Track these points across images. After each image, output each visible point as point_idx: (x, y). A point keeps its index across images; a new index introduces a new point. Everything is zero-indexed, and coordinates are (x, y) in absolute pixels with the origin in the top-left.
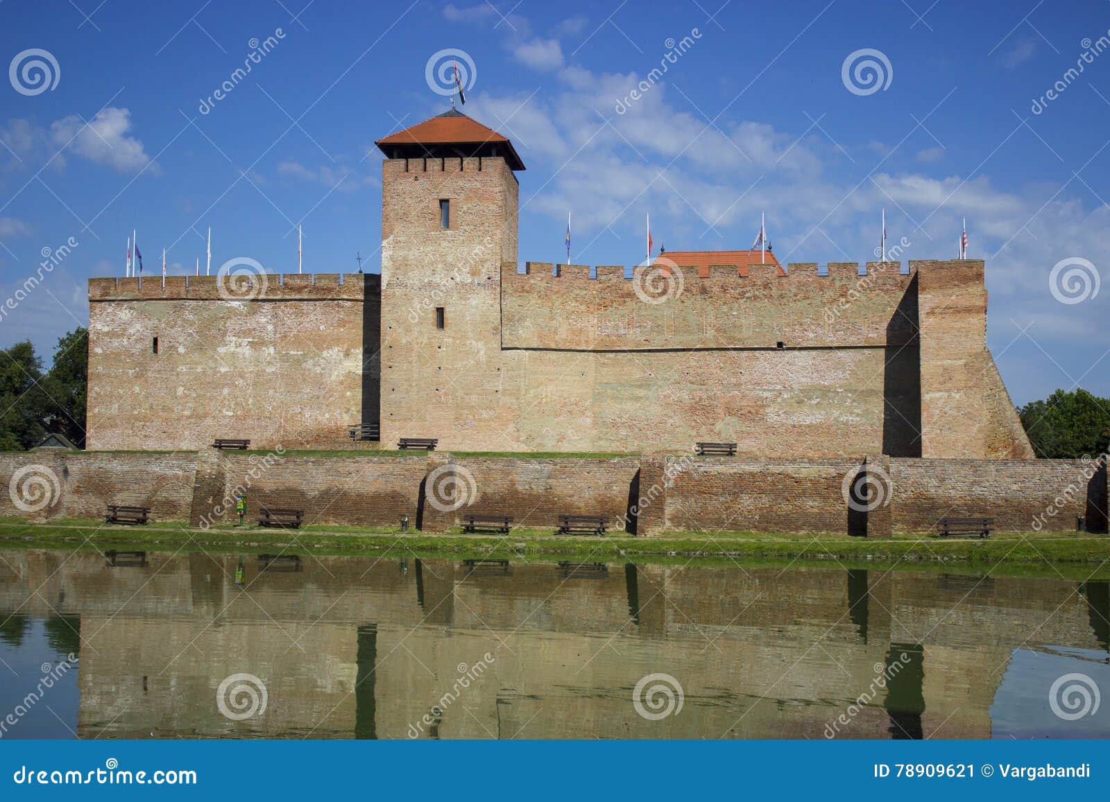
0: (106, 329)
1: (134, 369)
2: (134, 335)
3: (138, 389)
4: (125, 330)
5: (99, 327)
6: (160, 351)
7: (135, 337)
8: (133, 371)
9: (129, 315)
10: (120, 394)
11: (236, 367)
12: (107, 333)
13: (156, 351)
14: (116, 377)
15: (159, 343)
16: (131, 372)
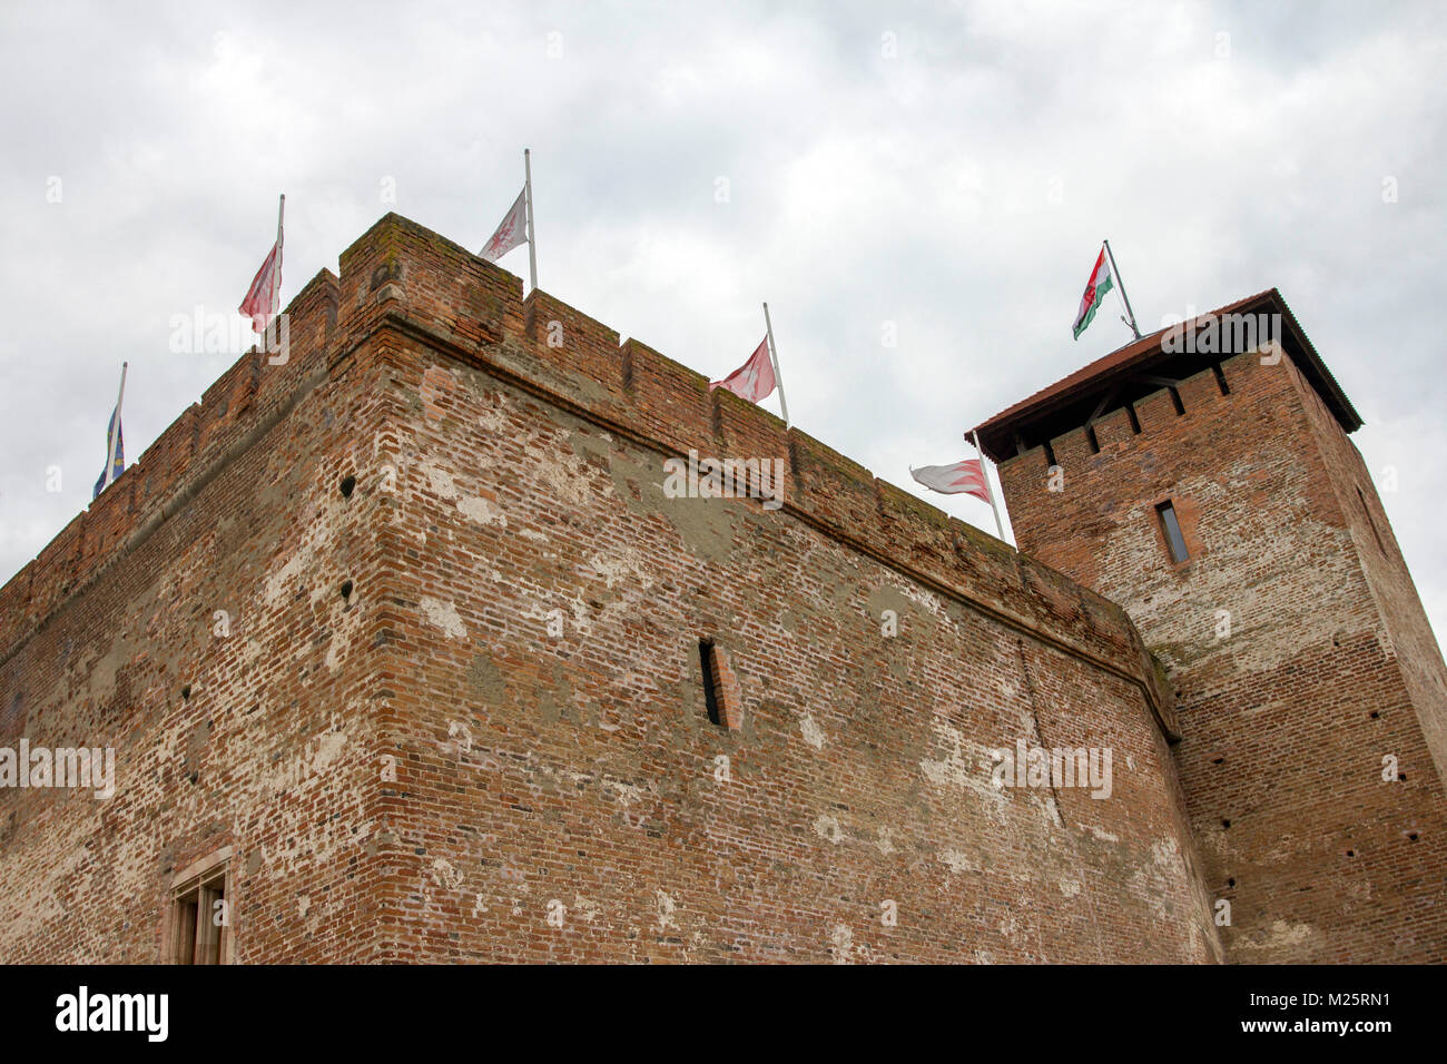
0: (478, 511)
1: (640, 781)
2: (617, 593)
3: (670, 905)
4: (572, 552)
5: (443, 485)
6: (736, 719)
7: (623, 606)
8: (635, 792)
9: (583, 482)
10: (582, 927)
11: (986, 858)
12: (486, 537)
13: (715, 712)
14: (557, 808)
15: (726, 673)
16: (627, 794)
